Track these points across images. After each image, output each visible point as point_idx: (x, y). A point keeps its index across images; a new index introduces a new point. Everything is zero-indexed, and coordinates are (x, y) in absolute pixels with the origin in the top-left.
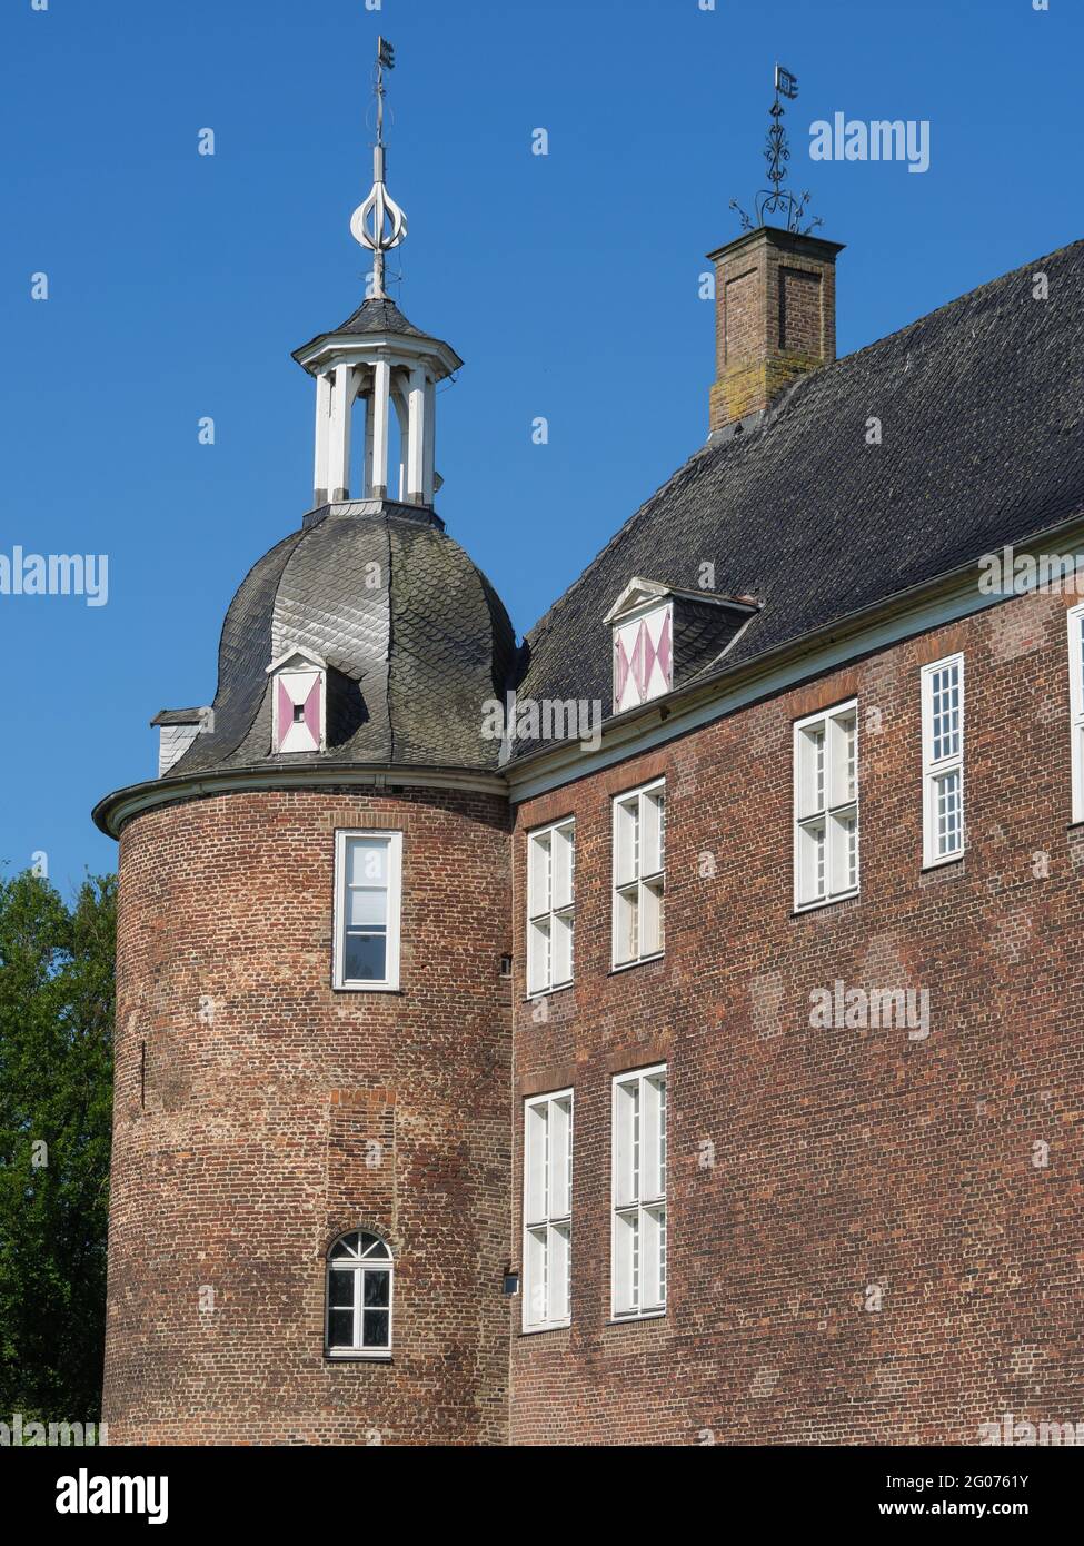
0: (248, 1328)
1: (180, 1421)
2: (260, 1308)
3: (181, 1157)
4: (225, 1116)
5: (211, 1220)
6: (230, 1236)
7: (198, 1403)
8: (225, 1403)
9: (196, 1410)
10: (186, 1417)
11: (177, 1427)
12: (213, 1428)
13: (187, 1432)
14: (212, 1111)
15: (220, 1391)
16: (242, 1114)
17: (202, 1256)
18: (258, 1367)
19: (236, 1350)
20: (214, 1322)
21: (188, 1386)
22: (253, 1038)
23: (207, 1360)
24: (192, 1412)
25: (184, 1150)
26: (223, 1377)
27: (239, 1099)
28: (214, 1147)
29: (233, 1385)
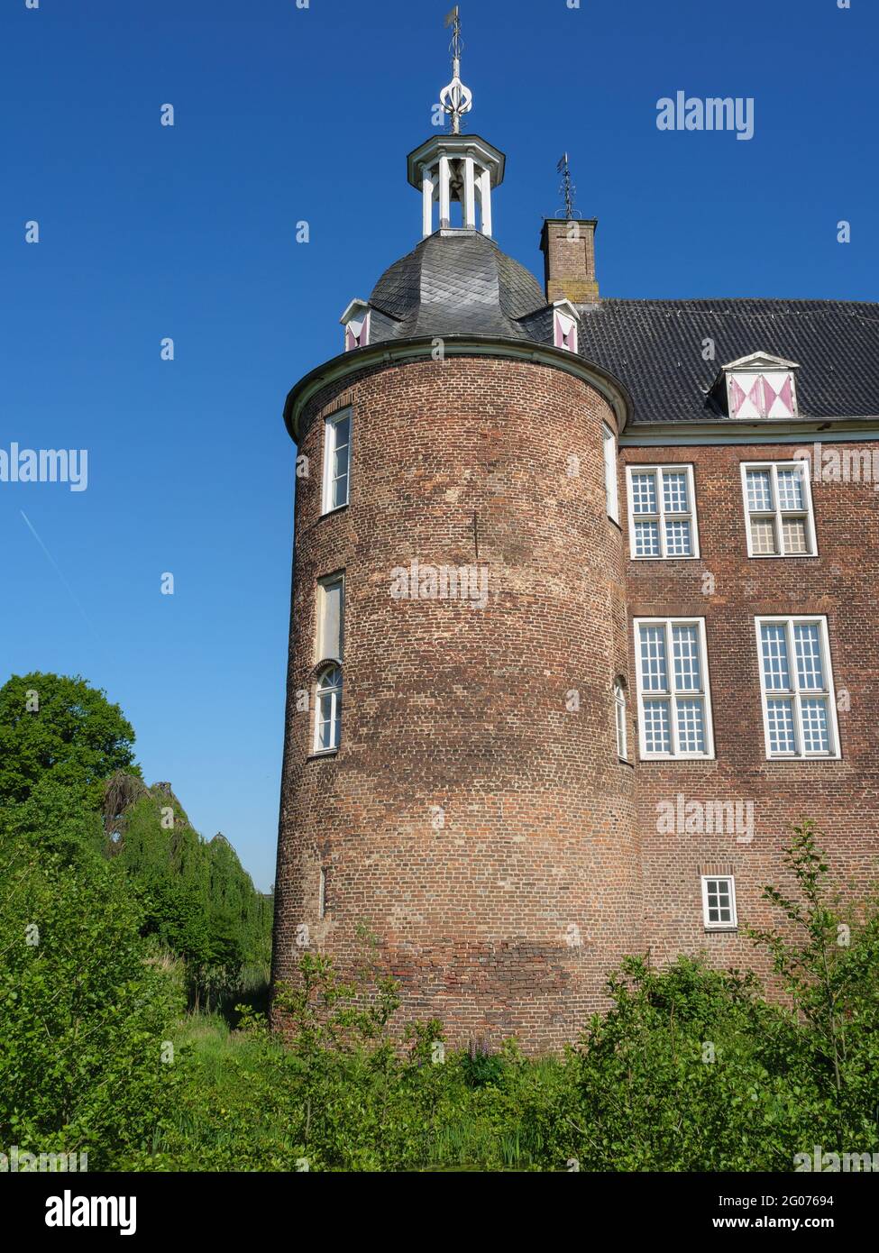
0: (582, 730)
1: (537, 792)
2: (589, 717)
3: (525, 599)
4: (560, 578)
5: (554, 649)
6: (568, 663)
7: (552, 780)
8: (571, 783)
9: (550, 785)
10: (542, 790)
11: (535, 797)
12: (564, 800)
13: (543, 801)
14: (551, 573)
15: (568, 773)
16: (571, 581)
17: (547, 673)
18: (590, 759)
19: (576, 745)
20: (560, 723)
21: (542, 767)
22: (574, 531)
23: (557, 749)
24: (547, 786)
25: (528, 595)
26: (569, 764)
27: (569, 570)
28: (553, 598)
29: (576, 770)
